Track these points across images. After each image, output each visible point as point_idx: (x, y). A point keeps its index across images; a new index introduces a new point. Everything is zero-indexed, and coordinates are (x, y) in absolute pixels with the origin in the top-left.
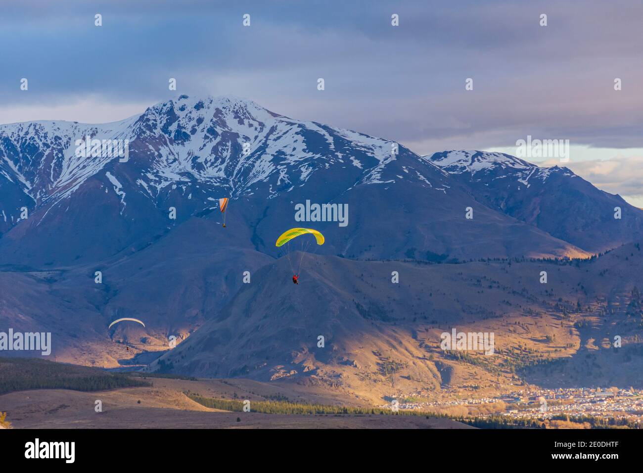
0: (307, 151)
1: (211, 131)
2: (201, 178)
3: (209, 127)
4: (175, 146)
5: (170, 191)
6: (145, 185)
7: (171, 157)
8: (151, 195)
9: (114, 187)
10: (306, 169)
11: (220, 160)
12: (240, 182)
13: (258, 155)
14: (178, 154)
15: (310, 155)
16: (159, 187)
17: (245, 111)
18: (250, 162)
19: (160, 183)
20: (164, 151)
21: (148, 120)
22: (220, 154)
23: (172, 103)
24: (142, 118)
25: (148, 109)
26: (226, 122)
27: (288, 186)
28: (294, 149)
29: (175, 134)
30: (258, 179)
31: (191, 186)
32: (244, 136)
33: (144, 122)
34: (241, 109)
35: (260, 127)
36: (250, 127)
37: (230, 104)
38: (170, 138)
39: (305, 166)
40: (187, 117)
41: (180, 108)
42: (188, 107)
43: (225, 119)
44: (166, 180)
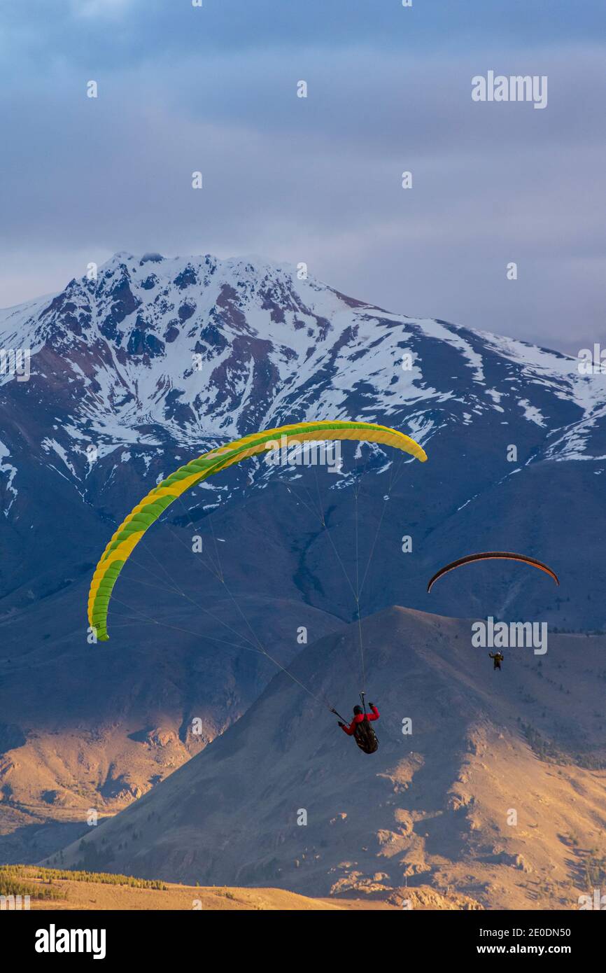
0: (424, 384)
1: (212, 335)
2: (187, 439)
3: (205, 325)
4: (130, 367)
5: (115, 467)
6: (60, 451)
7: (121, 391)
8: (74, 473)
10: (421, 425)
11: (229, 400)
13: (314, 390)
14: (135, 384)
15: (429, 393)
17: (287, 293)
18: (295, 406)
19: (94, 447)
20: (105, 376)
21: (72, 307)
22: (228, 387)
23: (126, 270)
24: (57, 303)
25: (71, 285)
26: (243, 317)
27: (379, 461)
28: (395, 380)
29: (131, 338)
31: (163, 457)
32: (283, 347)
33: (62, 313)
34: (278, 289)
35: (321, 328)
36: (296, 329)
37: (254, 277)
38: (119, 348)
39: (418, 417)
40: (157, 303)
41: (143, 283)
42: (160, 281)
43: (241, 308)
44: (108, 440)
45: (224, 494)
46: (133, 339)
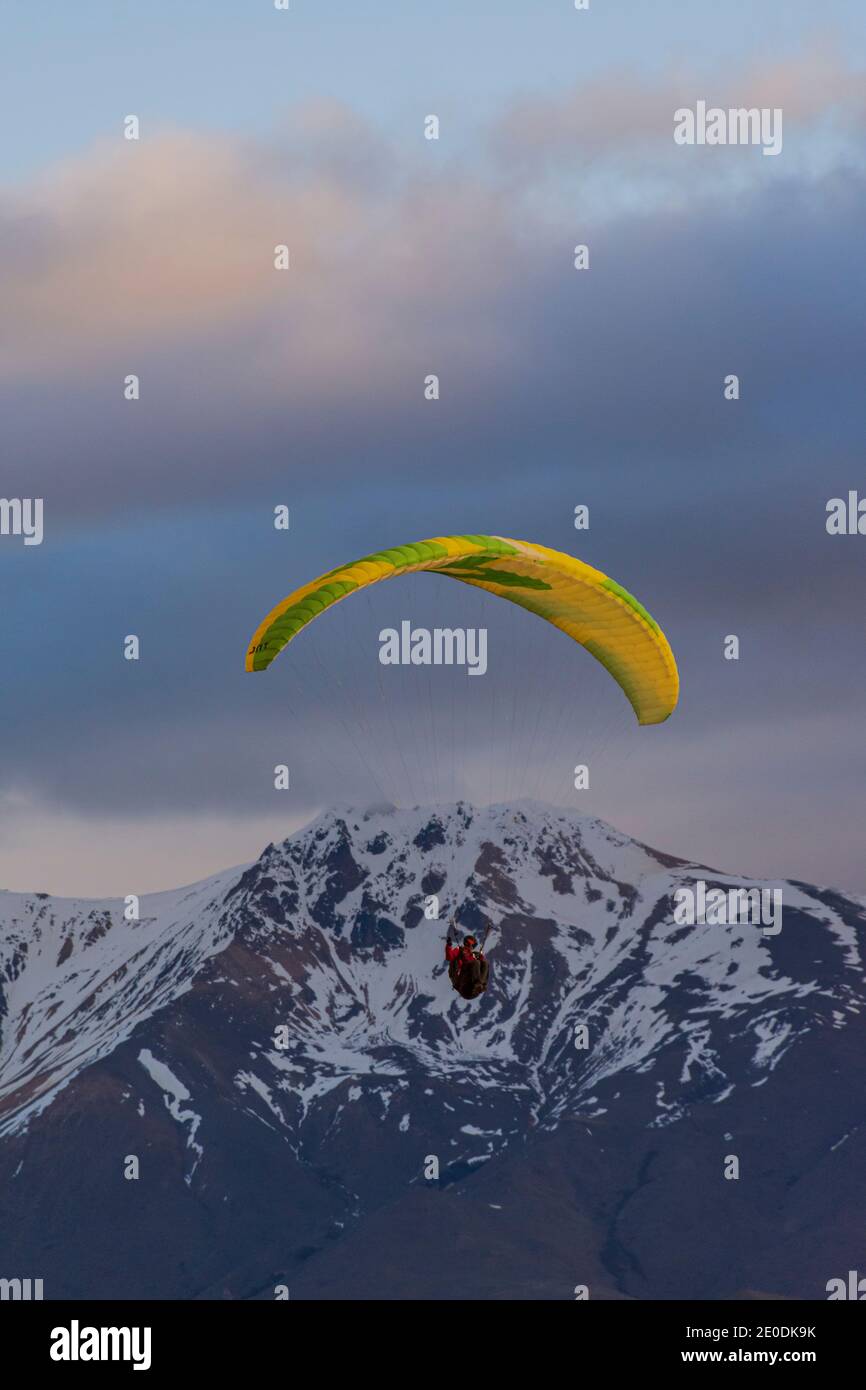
0: (774, 973)
1: (470, 915)
2: (440, 1065)
3: (460, 902)
4: (356, 965)
5: (341, 1108)
6: (262, 1089)
7: (344, 1001)
8: (282, 1120)
9: (166, 1097)
10: (773, 1030)
11: (499, 1006)
12: (563, 1075)
13: (619, 988)
14: (364, 989)
15: (783, 985)
16: (306, 1095)
17: (575, 851)
18: (592, 1012)
19: (309, 1082)
20: (321, 980)
21: (270, 884)
22: (497, 988)
23: (345, 828)
24: (249, 878)
25: (269, 850)
26: (514, 888)
27: (717, 1085)
28: (733, 968)
29: (355, 926)
30: (621, 1065)
31: (407, 1092)
32: (572, 928)
33: (256, 892)
34: (562, 845)
35: (624, 899)
36: (590, 901)
37: (527, 830)
38: (339, 939)
39: (769, 1020)
40: (392, 872)
41: (369, 846)
42: (395, 842)
43: (511, 876)
44: (329, 1071)
45: (497, 1141)
46: (359, 925)
